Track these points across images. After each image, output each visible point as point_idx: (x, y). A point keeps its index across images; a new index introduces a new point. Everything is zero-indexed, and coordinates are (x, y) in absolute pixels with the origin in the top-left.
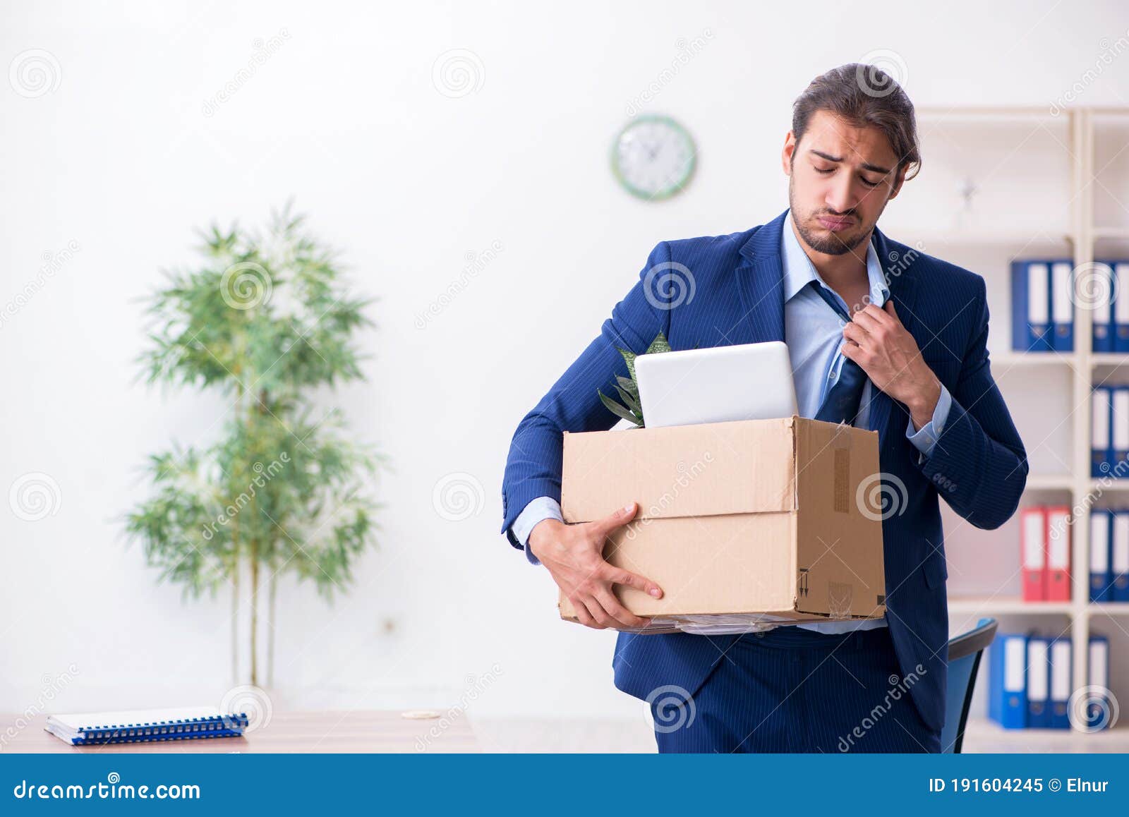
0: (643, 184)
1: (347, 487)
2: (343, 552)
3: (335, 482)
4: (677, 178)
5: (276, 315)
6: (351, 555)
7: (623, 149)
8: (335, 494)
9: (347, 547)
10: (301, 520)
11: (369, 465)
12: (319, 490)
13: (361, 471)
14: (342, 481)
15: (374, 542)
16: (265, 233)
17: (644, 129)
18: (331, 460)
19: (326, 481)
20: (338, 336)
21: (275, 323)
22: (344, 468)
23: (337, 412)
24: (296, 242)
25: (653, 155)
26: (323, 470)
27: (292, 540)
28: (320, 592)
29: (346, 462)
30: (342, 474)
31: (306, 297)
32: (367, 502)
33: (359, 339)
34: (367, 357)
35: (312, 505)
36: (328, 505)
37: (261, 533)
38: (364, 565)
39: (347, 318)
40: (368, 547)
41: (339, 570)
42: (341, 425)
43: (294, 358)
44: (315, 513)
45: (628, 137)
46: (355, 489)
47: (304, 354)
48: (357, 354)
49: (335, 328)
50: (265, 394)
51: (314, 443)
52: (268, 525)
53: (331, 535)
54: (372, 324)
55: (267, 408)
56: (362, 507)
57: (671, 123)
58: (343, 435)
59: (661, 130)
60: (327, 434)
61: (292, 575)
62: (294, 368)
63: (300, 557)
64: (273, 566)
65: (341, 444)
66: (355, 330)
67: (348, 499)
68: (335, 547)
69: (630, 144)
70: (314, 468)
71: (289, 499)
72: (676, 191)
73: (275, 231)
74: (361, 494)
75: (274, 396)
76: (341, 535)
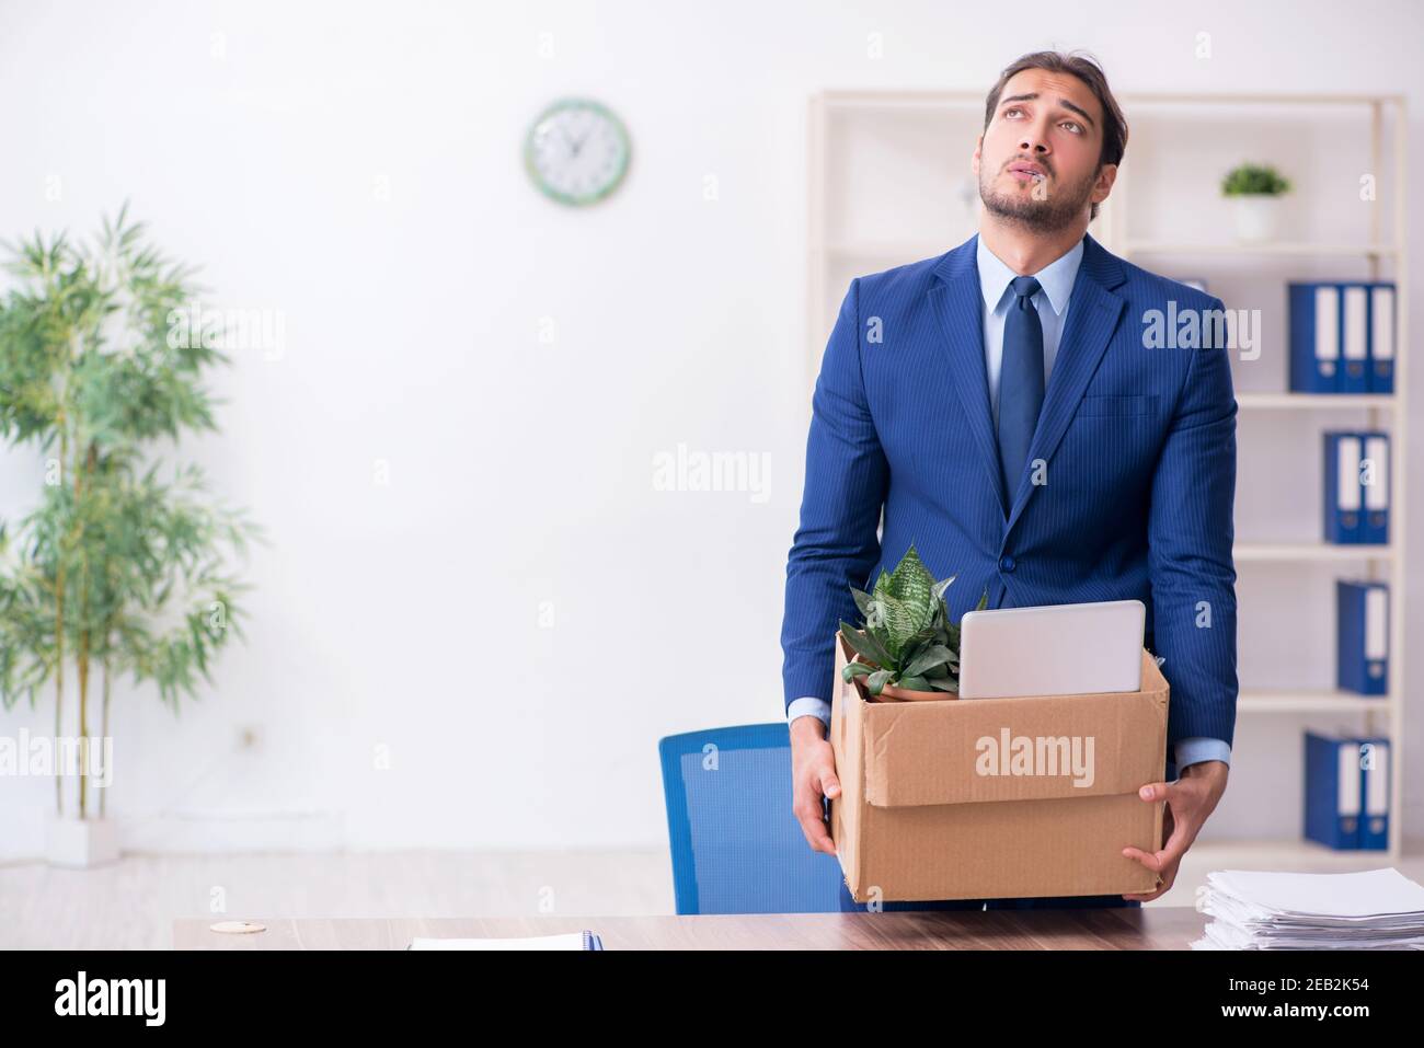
0: (565, 186)
1: (202, 564)
2: (200, 646)
3: (187, 557)
4: (607, 178)
5: (104, 349)
6: (209, 649)
7: (539, 142)
8: (188, 574)
9: (205, 638)
10: (144, 605)
11: (235, 537)
12: (166, 569)
13: (223, 546)
14: (196, 556)
15: (238, 631)
16: (95, 247)
17: (566, 117)
18: (183, 532)
19: (177, 557)
20: (183, 376)
21: (109, 359)
22: (199, 542)
23: (192, 470)
24: (132, 257)
25: (576, 149)
26: (171, 543)
27: (130, 631)
28: (164, 695)
29: (201, 533)
30: (198, 549)
31: (147, 326)
32: (228, 582)
33: (210, 379)
34: (221, 402)
35: (158, 587)
36: (180, 586)
37: (94, 623)
38: (226, 662)
39: (194, 356)
40: (231, 637)
41: (193, 670)
42: (196, 486)
43: (135, 402)
44: (162, 598)
45: (543, 128)
46: (213, 566)
47: (150, 398)
48: (209, 396)
49: (180, 366)
50: (93, 449)
51: (163, 510)
52: (103, 613)
53: (184, 625)
54: (225, 360)
55: (98, 465)
56: (223, 589)
57: (600, 110)
58: (199, 499)
59: (587, 119)
60: (178, 497)
61: (128, 677)
62: (135, 415)
63: (138, 652)
64: (107, 665)
65: (200, 510)
66: (204, 367)
67: (202, 580)
68: (189, 639)
69: (546, 135)
70: (159, 543)
71: (131, 582)
72: (605, 194)
73: (107, 244)
74: (221, 573)
75: (104, 451)
76: (197, 623)
